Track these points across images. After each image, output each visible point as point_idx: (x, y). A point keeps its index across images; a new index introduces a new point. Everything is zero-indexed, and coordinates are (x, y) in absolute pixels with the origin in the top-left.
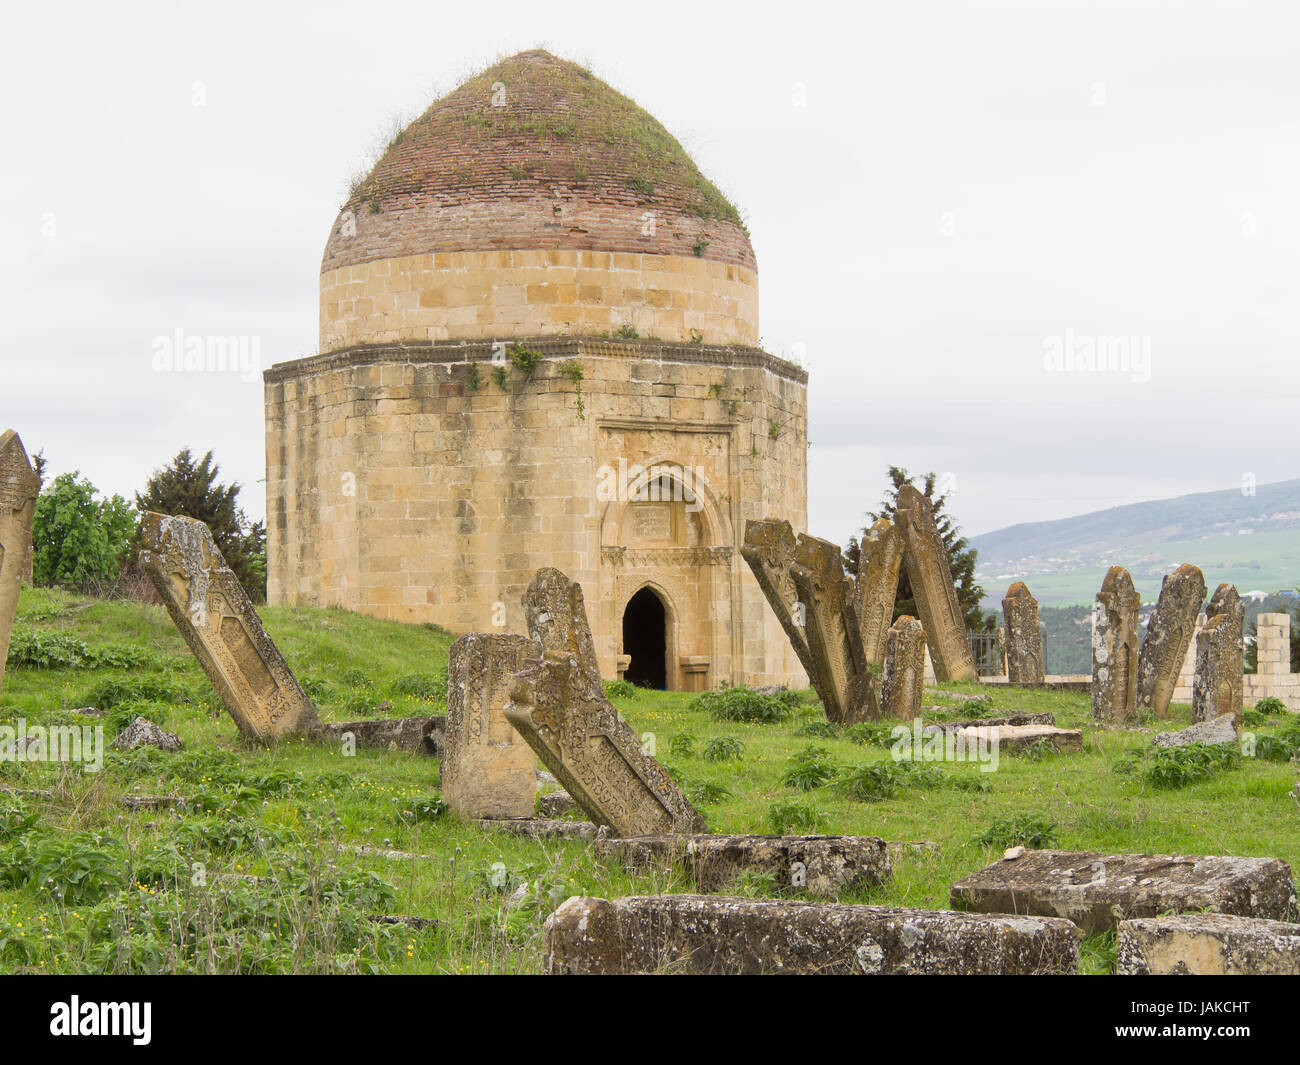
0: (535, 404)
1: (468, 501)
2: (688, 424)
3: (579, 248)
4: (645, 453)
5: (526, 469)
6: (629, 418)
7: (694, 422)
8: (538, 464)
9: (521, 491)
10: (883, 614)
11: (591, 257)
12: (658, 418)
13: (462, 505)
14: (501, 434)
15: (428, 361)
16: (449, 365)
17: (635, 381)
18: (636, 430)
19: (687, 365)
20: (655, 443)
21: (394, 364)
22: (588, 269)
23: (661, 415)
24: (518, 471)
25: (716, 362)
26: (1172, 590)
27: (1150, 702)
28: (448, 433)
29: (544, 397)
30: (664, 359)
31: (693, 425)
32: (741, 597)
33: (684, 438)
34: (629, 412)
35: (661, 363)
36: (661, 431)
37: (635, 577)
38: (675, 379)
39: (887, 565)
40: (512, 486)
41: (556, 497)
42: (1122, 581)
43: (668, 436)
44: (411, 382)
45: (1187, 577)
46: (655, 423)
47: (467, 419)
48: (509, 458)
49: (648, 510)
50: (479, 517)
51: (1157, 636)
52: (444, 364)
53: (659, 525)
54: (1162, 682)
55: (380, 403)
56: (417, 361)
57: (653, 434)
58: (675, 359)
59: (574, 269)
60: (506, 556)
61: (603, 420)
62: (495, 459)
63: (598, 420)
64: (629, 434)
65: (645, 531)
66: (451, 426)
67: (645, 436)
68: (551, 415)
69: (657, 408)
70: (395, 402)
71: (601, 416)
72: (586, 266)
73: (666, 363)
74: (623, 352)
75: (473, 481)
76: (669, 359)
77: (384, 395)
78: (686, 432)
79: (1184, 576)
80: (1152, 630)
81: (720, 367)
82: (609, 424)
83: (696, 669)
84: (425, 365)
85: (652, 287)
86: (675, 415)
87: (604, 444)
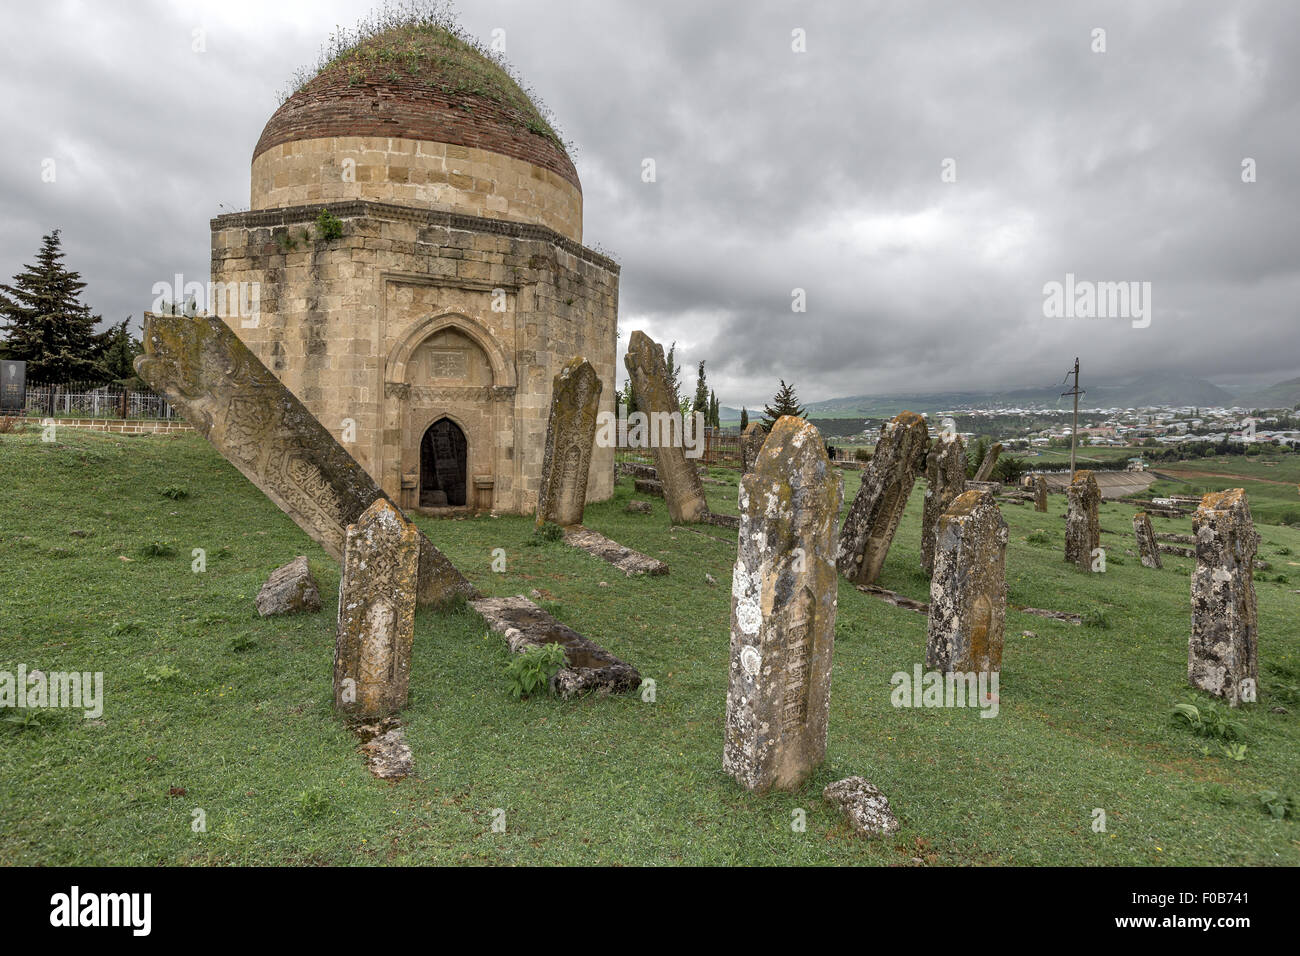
0: (329, 259)
1: (281, 342)
2: (474, 283)
3: (391, 136)
4: (434, 305)
5: (322, 315)
6: (415, 274)
7: (479, 281)
8: (330, 311)
9: (318, 334)
10: (579, 455)
11: (400, 143)
12: (445, 276)
13: (277, 346)
14: (304, 286)
15: (258, 225)
16: (271, 228)
17: (422, 242)
18: (425, 286)
19: (475, 234)
20: (444, 297)
21: (235, 229)
22: (396, 153)
23: (450, 273)
24: (317, 315)
25: (503, 234)
26: (891, 443)
27: (862, 562)
28: (269, 286)
29: (336, 253)
30: (452, 226)
31: (478, 284)
32: (522, 427)
33: (474, 297)
34: (415, 268)
35: (449, 230)
36: (451, 288)
37: (432, 410)
38: (461, 244)
39: (581, 405)
40: (311, 329)
41: (343, 339)
42: (801, 450)
43: (457, 292)
44: (246, 244)
45: (909, 426)
46: (443, 280)
47: (283, 273)
48: (310, 306)
49: (447, 355)
50: (288, 356)
51: (872, 490)
52: (268, 228)
53: (457, 368)
54: (876, 540)
55: (226, 262)
56: (250, 226)
57: (443, 290)
58: (463, 228)
59: (385, 152)
60: (306, 389)
61: (389, 274)
62: (299, 306)
63: (382, 274)
64: (418, 289)
65: (444, 372)
66: (272, 280)
67: (434, 291)
68: (342, 268)
69: (444, 267)
70: (235, 261)
71: (387, 271)
72: (395, 150)
73: (454, 230)
74: (410, 217)
75: (285, 325)
76: (458, 227)
77: (228, 255)
78: (474, 290)
79: (905, 425)
80: (867, 483)
81: (507, 237)
82: (397, 279)
83: (483, 486)
84: (255, 229)
85: (455, 172)
86: (461, 275)
87: (392, 295)
